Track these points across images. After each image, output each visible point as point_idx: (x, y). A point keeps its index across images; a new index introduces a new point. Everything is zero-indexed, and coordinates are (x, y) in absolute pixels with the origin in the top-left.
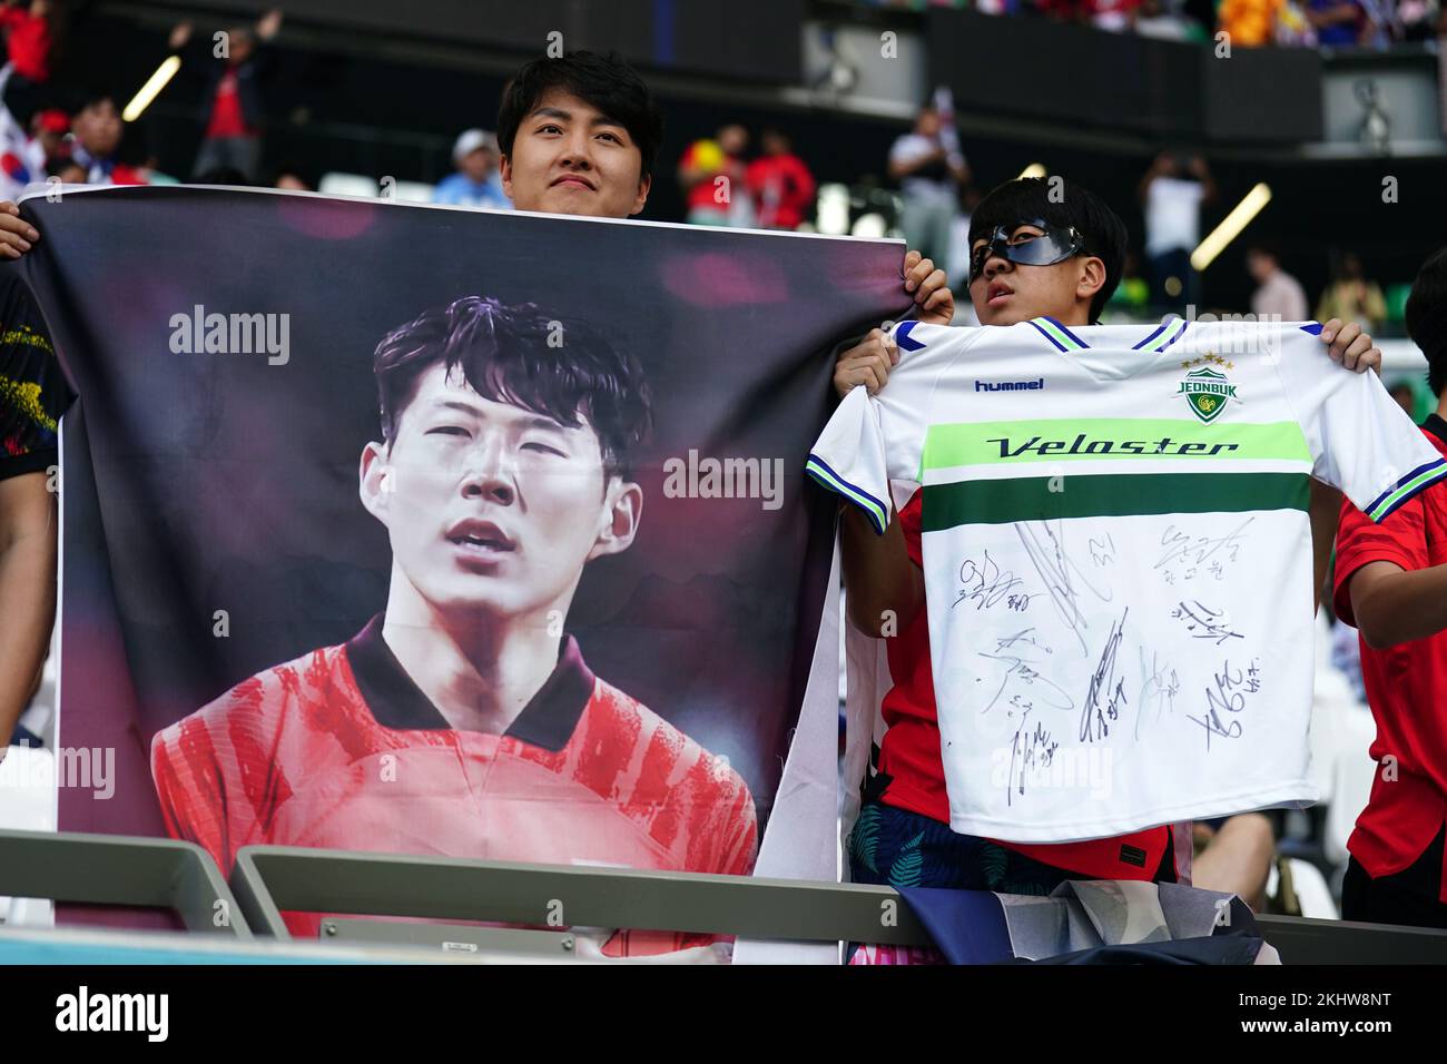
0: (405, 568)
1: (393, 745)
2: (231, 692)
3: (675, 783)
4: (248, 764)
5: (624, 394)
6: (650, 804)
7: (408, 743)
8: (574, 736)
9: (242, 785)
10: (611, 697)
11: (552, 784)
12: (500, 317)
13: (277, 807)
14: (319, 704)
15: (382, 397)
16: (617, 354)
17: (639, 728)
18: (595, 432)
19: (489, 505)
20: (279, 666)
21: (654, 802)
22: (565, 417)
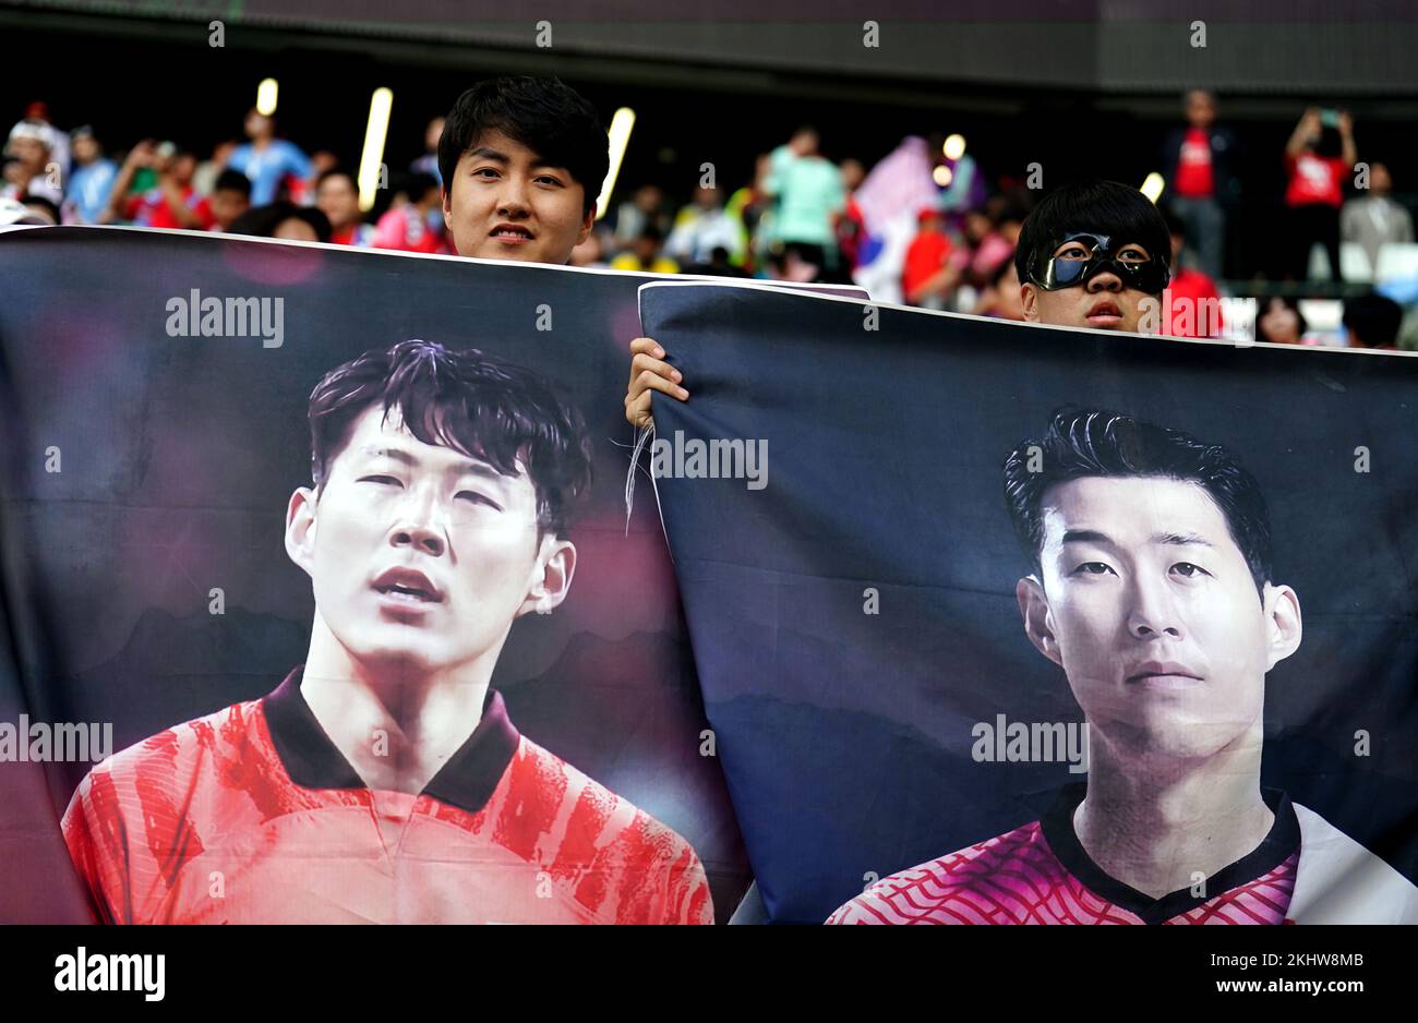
0: (327, 619)
1: (308, 805)
2: (143, 743)
3: (604, 844)
4: (154, 816)
5: (565, 445)
6: (576, 867)
7: (322, 803)
8: (494, 796)
9: (146, 839)
10: (535, 757)
11: (469, 845)
12: (443, 360)
13: (185, 862)
14: (234, 761)
15: (314, 443)
16: (560, 405)
17: (565, 788)
18: (533, 483)
19: (418, 554)
20: (195, 721)
21: (580, 865)
22: (503, 463)
